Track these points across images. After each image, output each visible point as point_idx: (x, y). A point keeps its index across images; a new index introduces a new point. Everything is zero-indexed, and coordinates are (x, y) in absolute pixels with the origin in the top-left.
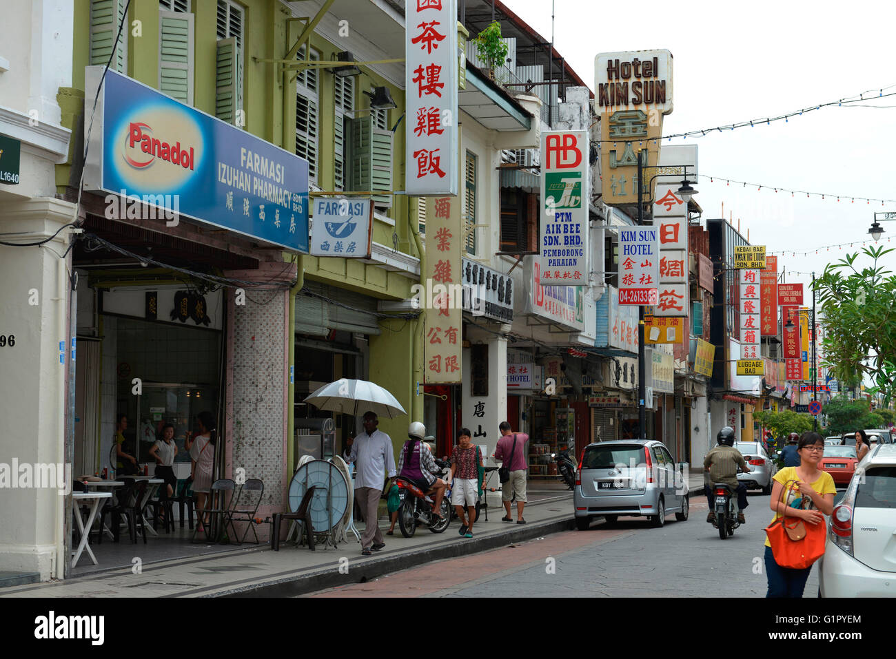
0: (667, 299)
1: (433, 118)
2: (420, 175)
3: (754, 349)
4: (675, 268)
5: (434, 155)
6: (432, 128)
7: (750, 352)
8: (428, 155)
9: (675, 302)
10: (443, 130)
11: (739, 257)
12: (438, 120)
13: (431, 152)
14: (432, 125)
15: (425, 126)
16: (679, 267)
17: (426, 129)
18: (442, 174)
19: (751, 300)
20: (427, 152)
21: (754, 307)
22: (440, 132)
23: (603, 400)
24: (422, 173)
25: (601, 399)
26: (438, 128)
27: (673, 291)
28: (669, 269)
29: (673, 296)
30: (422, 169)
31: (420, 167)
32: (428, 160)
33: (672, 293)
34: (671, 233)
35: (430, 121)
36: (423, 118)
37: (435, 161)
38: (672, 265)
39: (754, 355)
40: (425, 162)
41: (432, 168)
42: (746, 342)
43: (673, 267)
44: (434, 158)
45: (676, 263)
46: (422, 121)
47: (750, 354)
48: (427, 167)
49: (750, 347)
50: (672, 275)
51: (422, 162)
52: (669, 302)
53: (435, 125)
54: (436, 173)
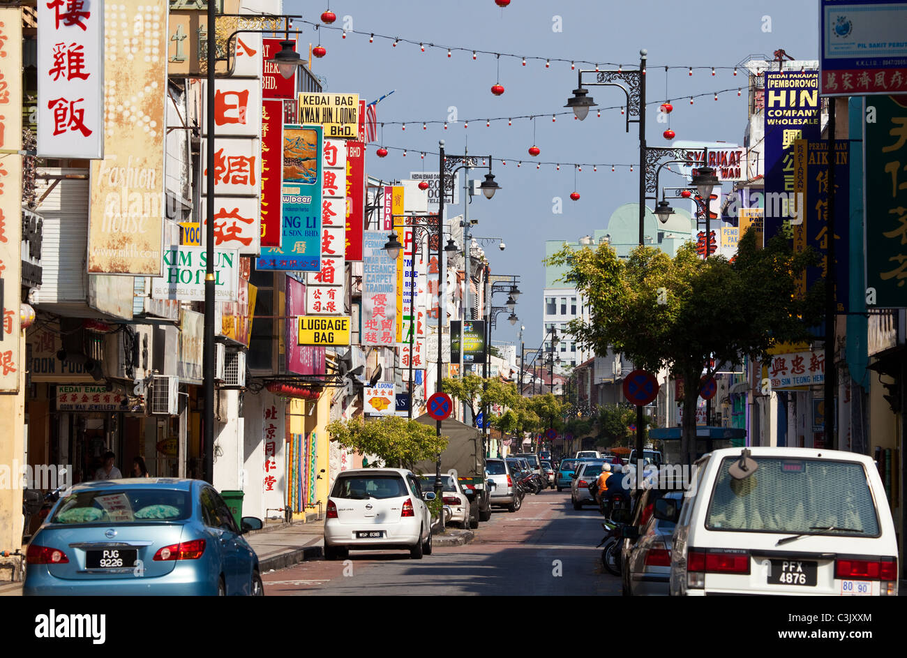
0: (225, 224)
1: (74, 58)
2: (57, 132)
3: (332, 294)
4: (240, 170)
5: (77, 106)
6: (74, 71)
7: (325, 300)
8: (68, 105)
9: (239, 230)
10: (89, 74)
11: (307, 114)
12: (82, 61)
13: (72, 103)
14: (74, 67)
15: (64, 68)
16: (248, 168)
17: (66, 72)
18: (87, 132)
19: (328, 200)
20: (67, 102)
21: (334, 214)
22: (85, 77)
23: (85, 399)
24: (59, 129)
25: (80, 395)
26: (82, 71)
27: (237, 210)
28: (230, 171)
29: (234, 219)
30: (60, 124)
31: (57, 121)
32: (68, 113)
33: (234, 214)
34: (234, 107)
35: (70, 61)
36: (61, 56)
37: (77, 115)
38: (234, 164)
39: (331, 306)
40: (64, 115)
41: (74, 124)
42: (317, 282)
43: (238, 167)
44: (77, 111)
45: (241, 162)
46: (60, 60)
47: (324, 305)
48: (67, 121)
49: (324, 290)
50: (235, 182)
51: (60, 115)
52: (229, 230)
53: (78, 67)
54: (79, 130)
